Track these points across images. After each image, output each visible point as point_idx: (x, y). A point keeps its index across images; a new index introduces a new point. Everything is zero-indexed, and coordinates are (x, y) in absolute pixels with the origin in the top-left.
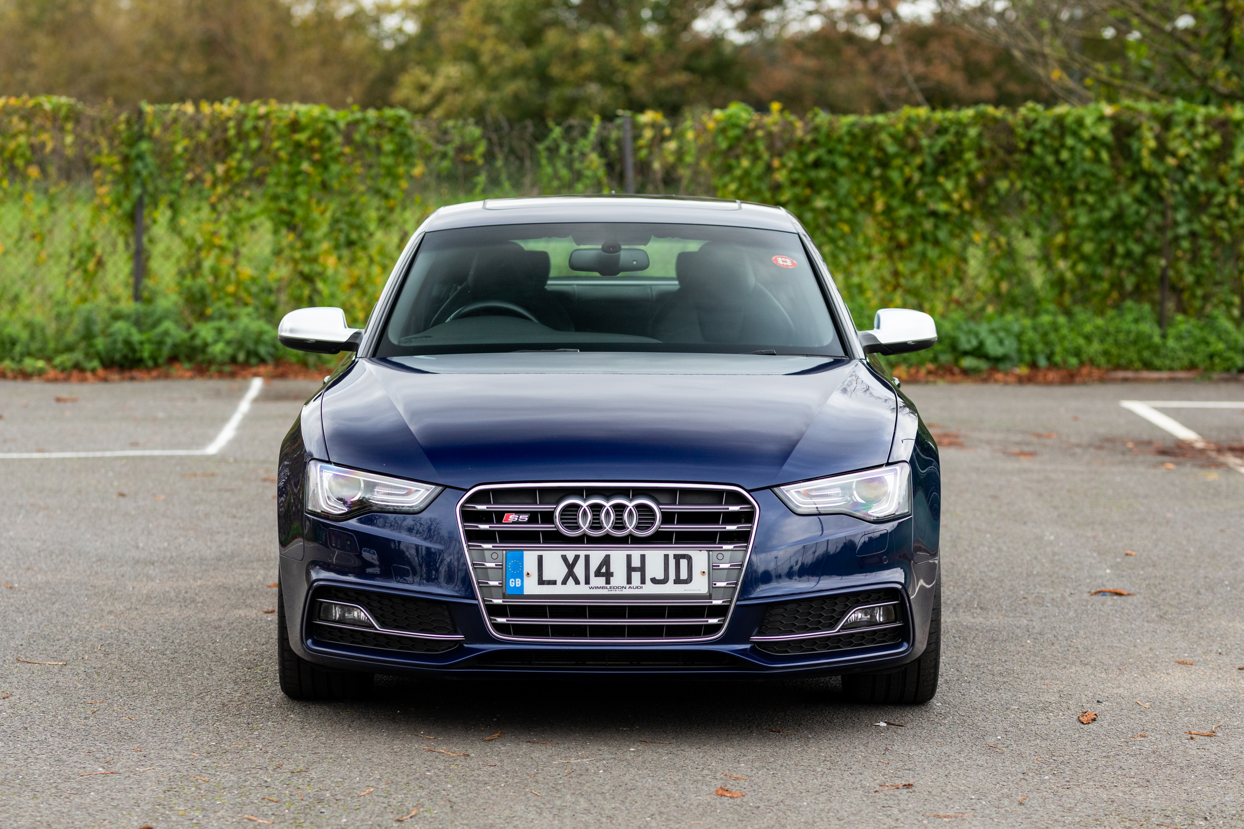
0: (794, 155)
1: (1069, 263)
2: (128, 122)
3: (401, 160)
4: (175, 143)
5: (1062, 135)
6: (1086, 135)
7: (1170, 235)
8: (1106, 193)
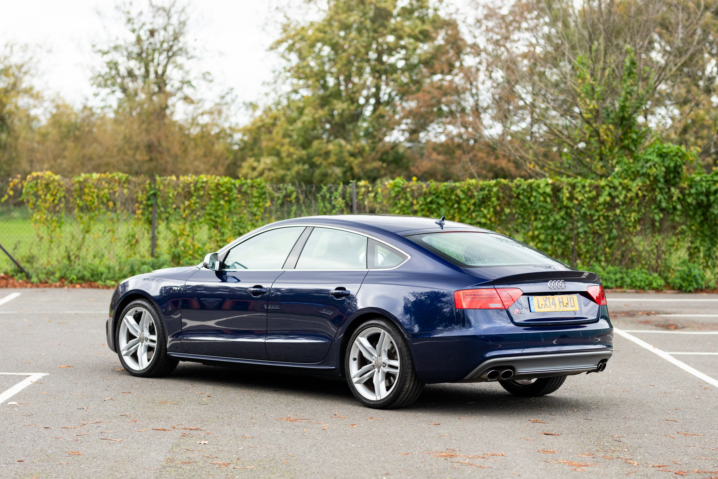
0: (422, 199)
1: (535, 243)
2: (150, 184)
3: (261, 200)
4: (169, 193)
5: (532, 191)
6: (541, 191)
7: (575, 232)
8: (549, 215)
